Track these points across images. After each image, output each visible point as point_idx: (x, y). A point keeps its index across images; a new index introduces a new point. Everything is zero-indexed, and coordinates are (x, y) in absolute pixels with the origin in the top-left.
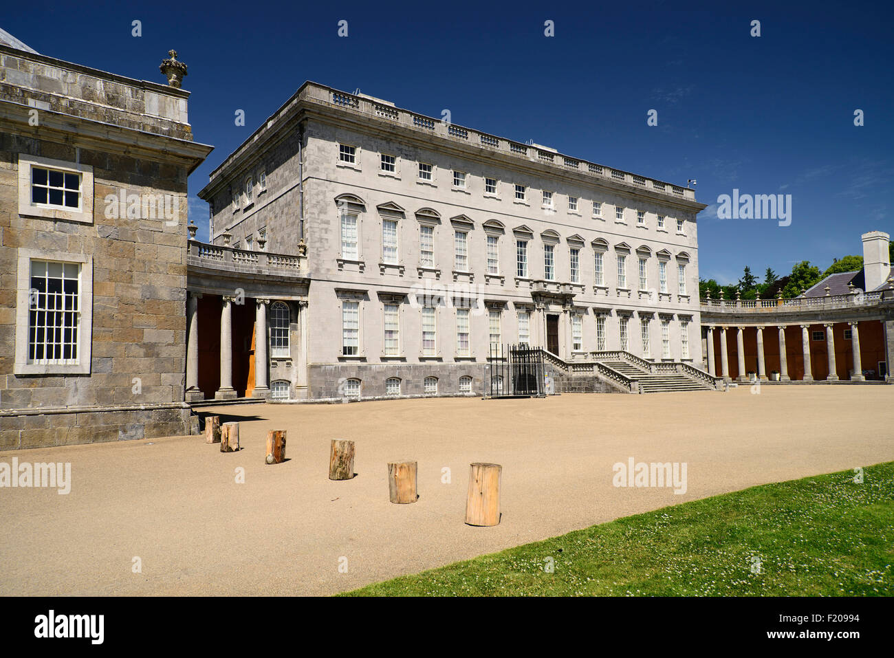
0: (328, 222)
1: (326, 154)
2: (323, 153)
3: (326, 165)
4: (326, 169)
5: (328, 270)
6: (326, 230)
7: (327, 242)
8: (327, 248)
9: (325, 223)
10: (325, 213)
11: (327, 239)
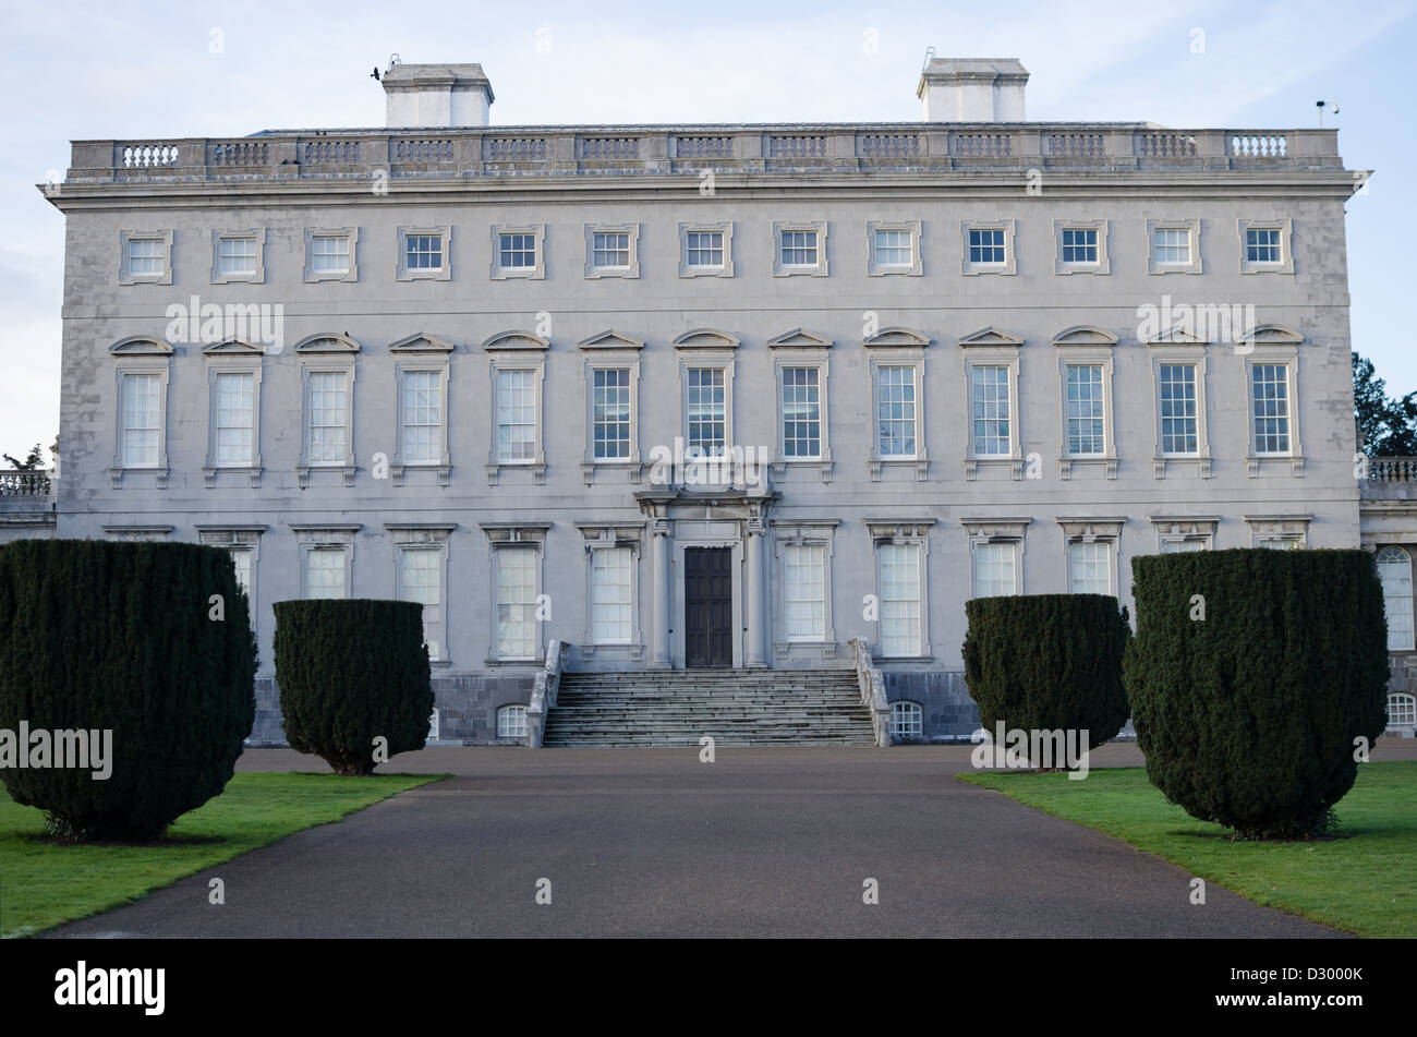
0: (96, 399)
1: (99, 269)
2: (93, 267)
3: (97, 288)
4: (97, 296)
5: (93, 492)
6: (92, 416)
7: (93, 438)
8: (91, 450)
9: (89, 402)
10: (91, 382)
11: (92, 433)
